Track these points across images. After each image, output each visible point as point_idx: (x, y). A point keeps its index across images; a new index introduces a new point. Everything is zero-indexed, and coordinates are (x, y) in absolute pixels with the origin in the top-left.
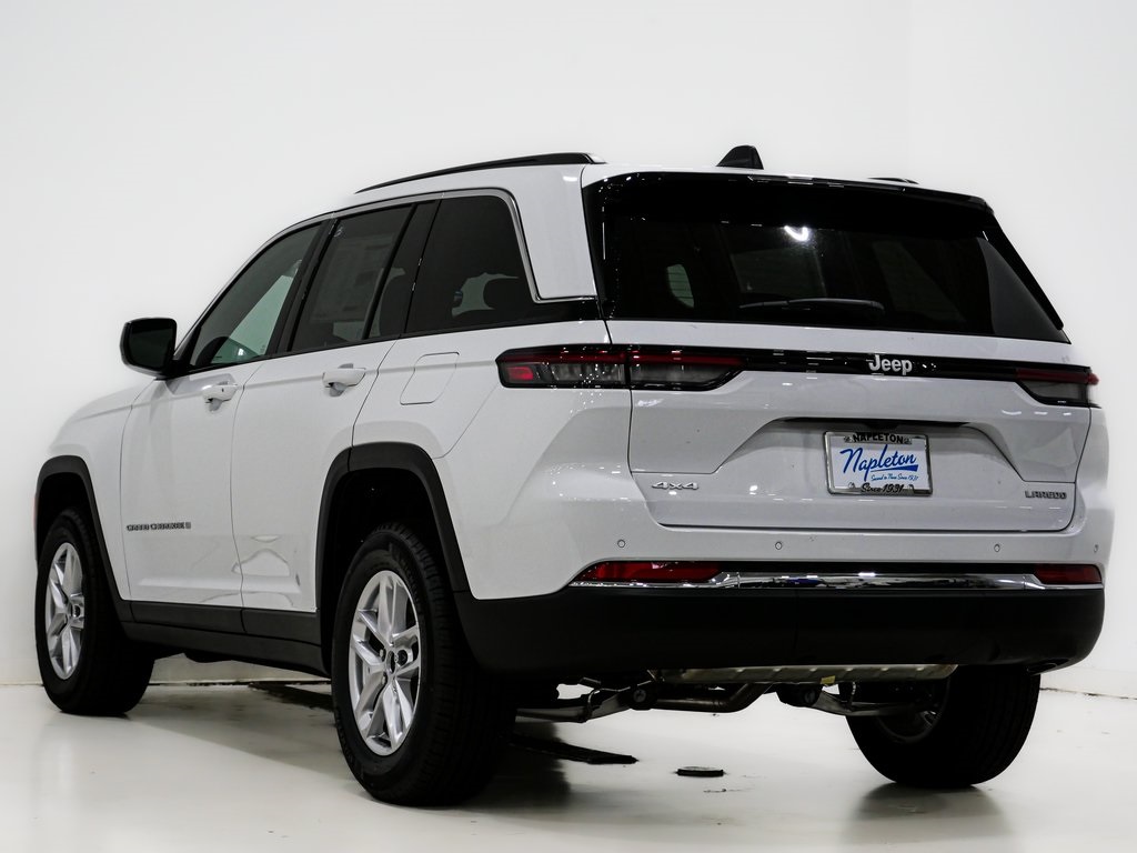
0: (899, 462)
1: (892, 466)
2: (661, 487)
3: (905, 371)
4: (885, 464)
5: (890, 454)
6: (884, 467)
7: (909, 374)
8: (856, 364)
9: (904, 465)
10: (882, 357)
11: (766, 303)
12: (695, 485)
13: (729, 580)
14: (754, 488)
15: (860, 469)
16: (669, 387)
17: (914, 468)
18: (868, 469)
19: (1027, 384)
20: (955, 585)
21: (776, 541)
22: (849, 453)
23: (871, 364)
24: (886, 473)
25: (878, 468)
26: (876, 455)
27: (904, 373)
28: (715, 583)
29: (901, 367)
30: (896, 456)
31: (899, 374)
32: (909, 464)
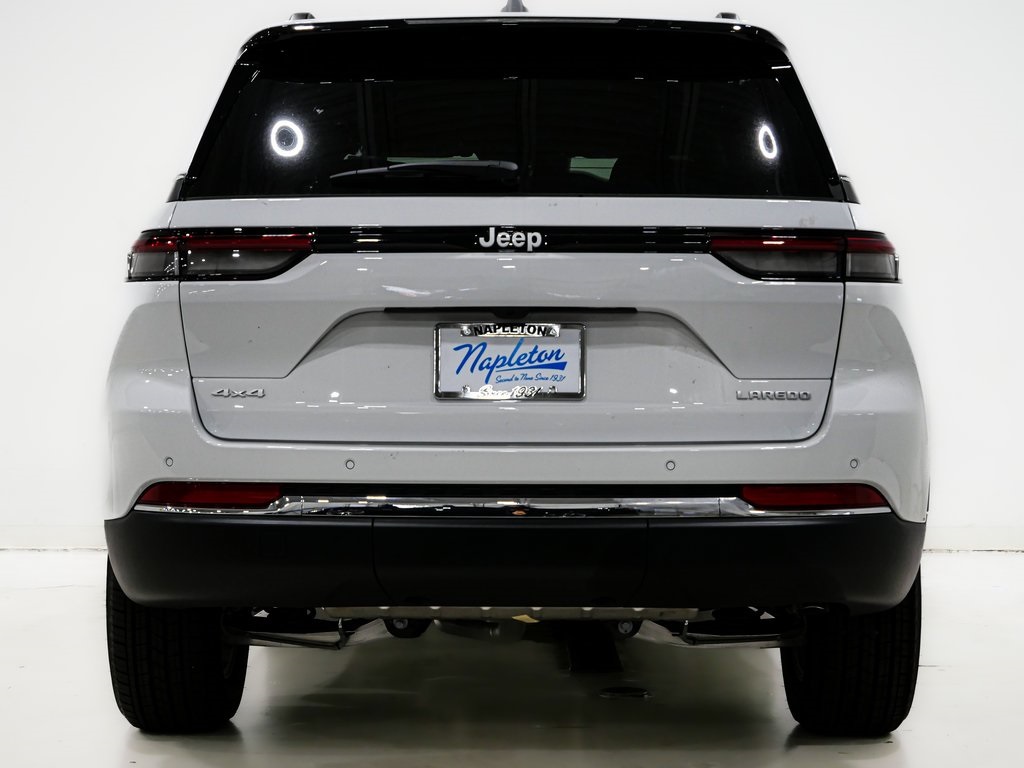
0: (539, 359)
1: (528, 365)
2: (220, 394)
3: (530, 244)
4: (518, 362)
5: (526, 349)
6: (516, 366)
7: (536, 250)
8: (463, 239)
9: (546, 362)
10: (499, 229)
11: (360, 171)
12: (260, 393)
13: (290, 505)
14: (335, 394)
15: (481, 368)
16: (227, 276)
17: (562, 366)
18: (492, 368)
19: (724, 254)
20: (604, 512)
21: (347, 458)
22: (467, 349)
23: (482, 240)
24: (518, 374)
25: (507, 367)
26: (506, 351)
27: (530, 248)
28: (273, 508)
29: (526, 241)
30: (535, 351)
31: (523, 249)
32: (553, 360)
